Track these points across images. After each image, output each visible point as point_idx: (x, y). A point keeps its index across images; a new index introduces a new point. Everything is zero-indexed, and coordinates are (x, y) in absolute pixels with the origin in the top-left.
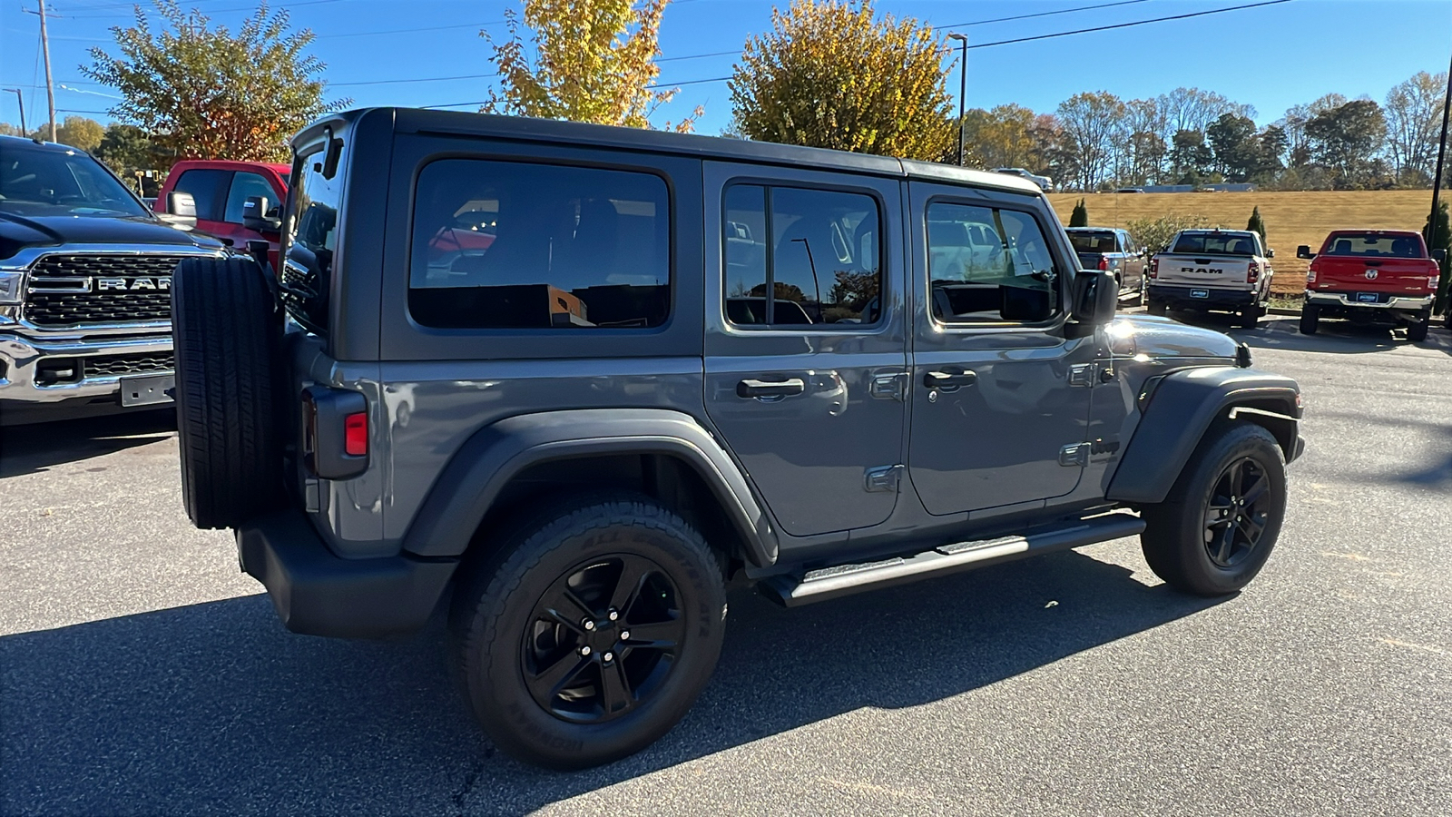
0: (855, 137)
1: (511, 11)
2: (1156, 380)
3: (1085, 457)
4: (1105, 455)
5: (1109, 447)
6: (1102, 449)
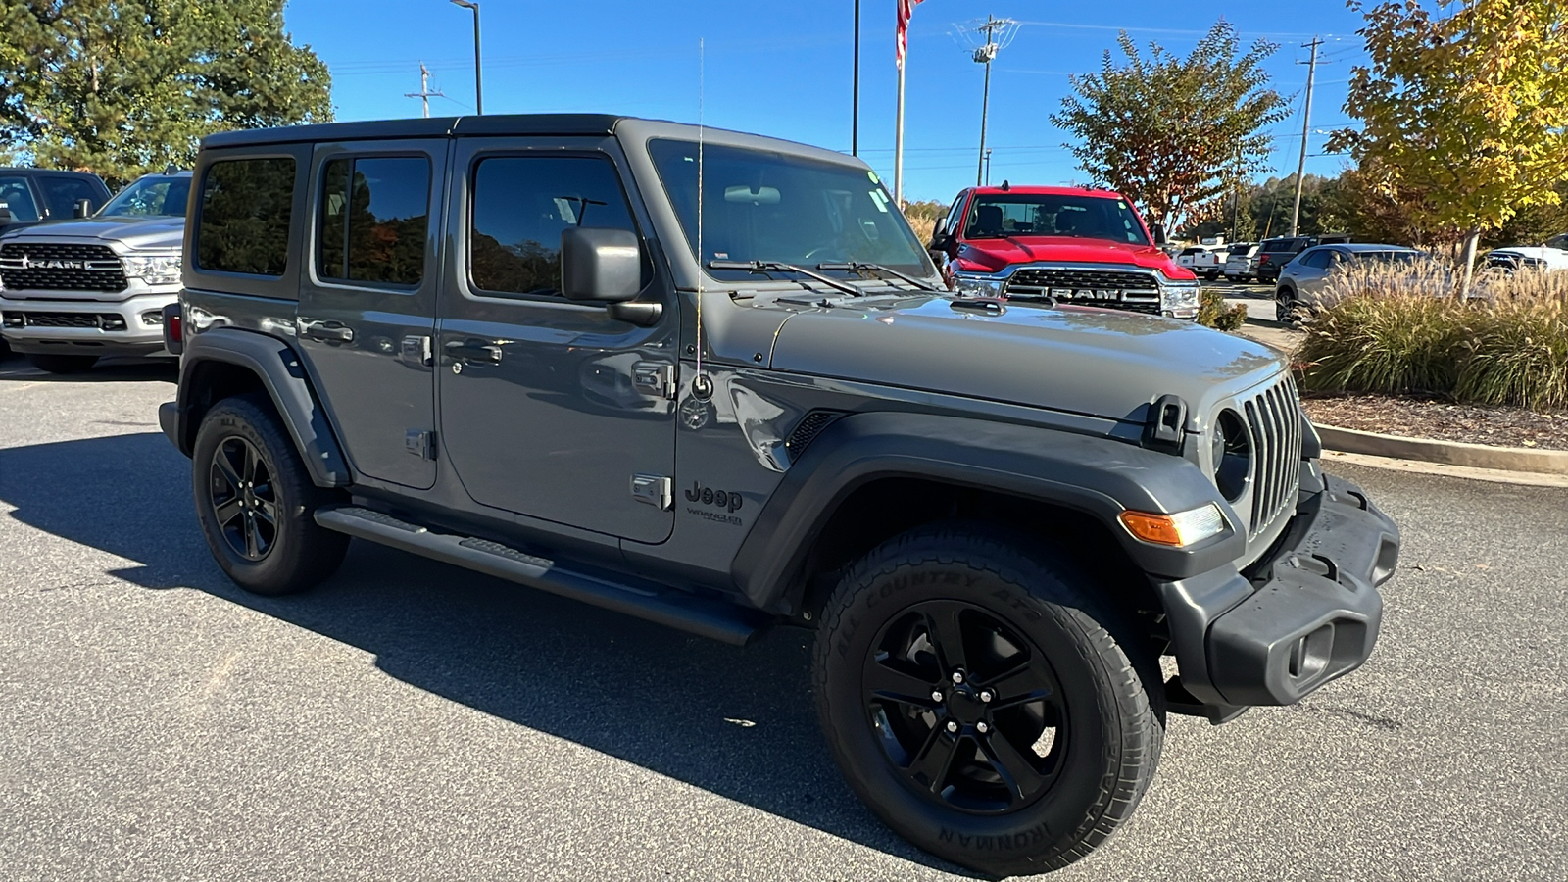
2: (828, 415)
3: (663, 497)
4: (713, 508)
5: (722, 499)
6: (708, 496)
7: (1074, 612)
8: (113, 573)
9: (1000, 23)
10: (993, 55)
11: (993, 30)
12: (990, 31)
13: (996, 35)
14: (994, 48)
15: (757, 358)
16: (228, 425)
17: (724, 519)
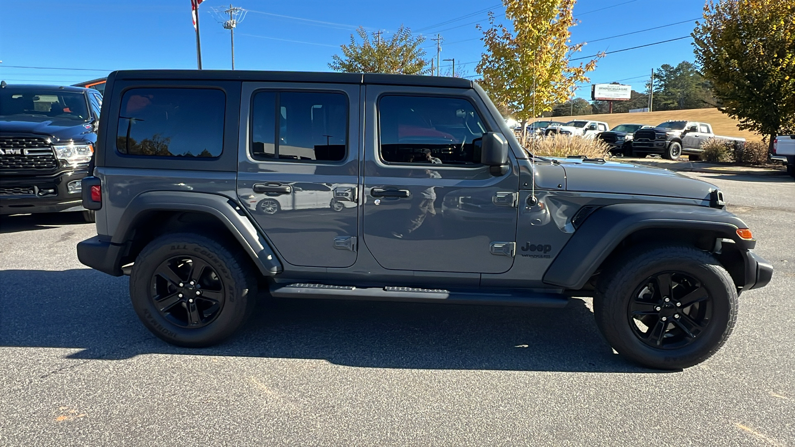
0: (781, 60)
1: (491, 13)
2: (592, 207)
3: (512, 251)
4: (536, 252)
5: (540, 248)
6: (533, 248)
7: (717, 266)
8: (69, 357)
9: (237, 9)
10: (234, 26)
11: (233, 13)
12: (231, 13)
13: (234, 15)
14: (235, 22)
15: (559, 187)
16: (175, 249)
17: (541, 257)
